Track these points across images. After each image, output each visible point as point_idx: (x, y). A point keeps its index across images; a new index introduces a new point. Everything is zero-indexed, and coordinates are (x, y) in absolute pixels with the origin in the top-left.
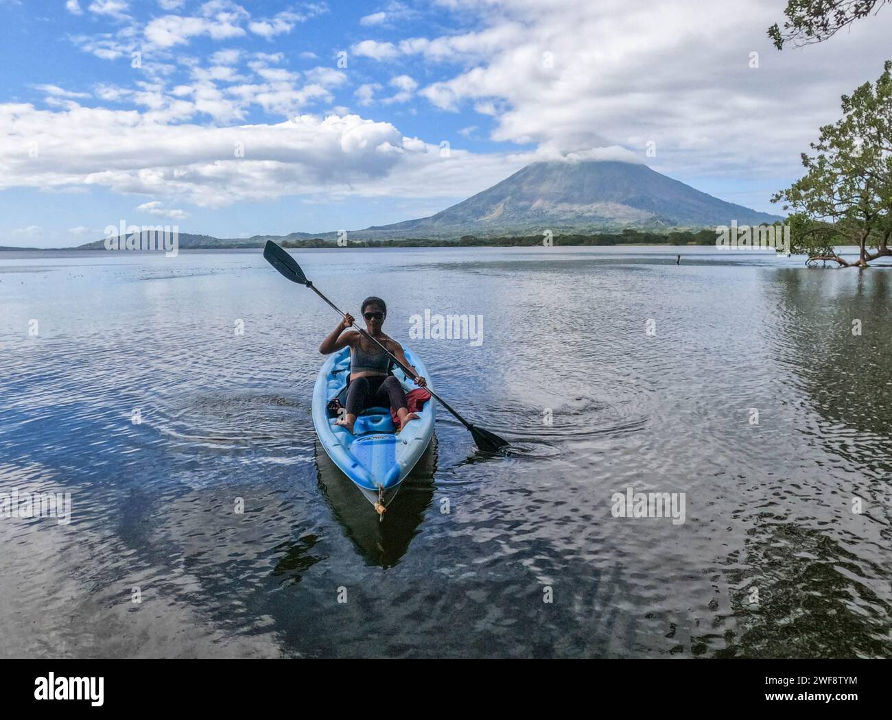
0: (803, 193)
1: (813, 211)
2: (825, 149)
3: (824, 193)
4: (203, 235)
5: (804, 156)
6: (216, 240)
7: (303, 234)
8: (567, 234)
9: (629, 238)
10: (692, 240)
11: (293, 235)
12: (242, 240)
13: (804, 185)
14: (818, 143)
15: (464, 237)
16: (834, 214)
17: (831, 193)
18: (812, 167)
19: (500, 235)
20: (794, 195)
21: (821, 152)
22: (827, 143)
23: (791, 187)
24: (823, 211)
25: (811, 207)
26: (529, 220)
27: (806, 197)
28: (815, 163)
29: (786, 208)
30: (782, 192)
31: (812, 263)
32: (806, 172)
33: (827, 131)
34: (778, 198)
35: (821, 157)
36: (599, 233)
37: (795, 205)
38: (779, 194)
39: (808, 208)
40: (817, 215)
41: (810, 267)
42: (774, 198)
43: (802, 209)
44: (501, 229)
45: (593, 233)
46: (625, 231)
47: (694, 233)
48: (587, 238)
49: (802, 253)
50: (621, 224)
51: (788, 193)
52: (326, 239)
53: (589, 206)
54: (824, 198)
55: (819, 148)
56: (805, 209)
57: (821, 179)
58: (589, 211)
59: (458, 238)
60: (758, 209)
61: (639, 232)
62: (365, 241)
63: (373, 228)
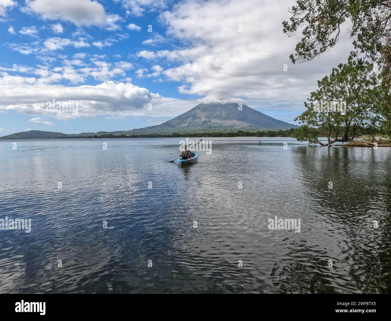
0: (306, 117)
1: (310, 124)
2: (313, 100)
3: (313, 117)
4: (59, 132)
5: (305, 103)
6: (65, 135)
7: (104, 132)
8: (215, 132)
9: (240, 134)
10: (265, 135)
11: (99, 132)
12: (76, 135)
13: (306, 114)
14: (310, 98)
15: (173, 134)
16: (318, 125)
17: (316, 117)
18: (309, 107)
19: (188, 133)
20: (302, 118)
21: (311, 102)
22: (313, 98)
23: (301, 115)
24: (313, 124)
25: (309, 123)
26: (200, 126)
27: (307, 118)
28: (310, 106)
29: (300, 123)
30: (298, 117)
31: (311, 144)
32: (306, 109)
33: (313, 94)
34: (297, 119)
35: (312, 104)
36: (228, 132)
37: (303, 122)
38: (297, 118)
39: (308, 123)
40: (312, 126)
41: (310, 146)
42: (295, 119)
43: (306, 123)
44: (189, 130)
45: (226, 132)
46: (239, 131)
47: (266, 132)
48: (224, 134)
49: (307, 140)
50: (237, 128)
51: (300, 117)
52: (114, 134)
53: (224, 121)
54: (314, 119)
55: (311, 100)
56: (307, 123)
57: (312, 112)
58: (224, 123)
59: (171, 134)
60: (290, 123)
61: (244, 131)
62: (131, 135)
63: (135, 129)
